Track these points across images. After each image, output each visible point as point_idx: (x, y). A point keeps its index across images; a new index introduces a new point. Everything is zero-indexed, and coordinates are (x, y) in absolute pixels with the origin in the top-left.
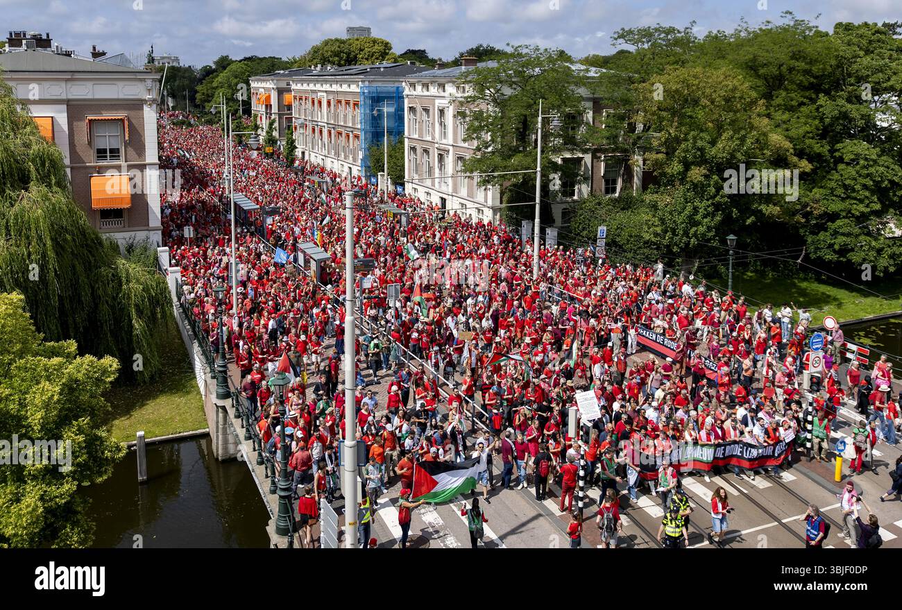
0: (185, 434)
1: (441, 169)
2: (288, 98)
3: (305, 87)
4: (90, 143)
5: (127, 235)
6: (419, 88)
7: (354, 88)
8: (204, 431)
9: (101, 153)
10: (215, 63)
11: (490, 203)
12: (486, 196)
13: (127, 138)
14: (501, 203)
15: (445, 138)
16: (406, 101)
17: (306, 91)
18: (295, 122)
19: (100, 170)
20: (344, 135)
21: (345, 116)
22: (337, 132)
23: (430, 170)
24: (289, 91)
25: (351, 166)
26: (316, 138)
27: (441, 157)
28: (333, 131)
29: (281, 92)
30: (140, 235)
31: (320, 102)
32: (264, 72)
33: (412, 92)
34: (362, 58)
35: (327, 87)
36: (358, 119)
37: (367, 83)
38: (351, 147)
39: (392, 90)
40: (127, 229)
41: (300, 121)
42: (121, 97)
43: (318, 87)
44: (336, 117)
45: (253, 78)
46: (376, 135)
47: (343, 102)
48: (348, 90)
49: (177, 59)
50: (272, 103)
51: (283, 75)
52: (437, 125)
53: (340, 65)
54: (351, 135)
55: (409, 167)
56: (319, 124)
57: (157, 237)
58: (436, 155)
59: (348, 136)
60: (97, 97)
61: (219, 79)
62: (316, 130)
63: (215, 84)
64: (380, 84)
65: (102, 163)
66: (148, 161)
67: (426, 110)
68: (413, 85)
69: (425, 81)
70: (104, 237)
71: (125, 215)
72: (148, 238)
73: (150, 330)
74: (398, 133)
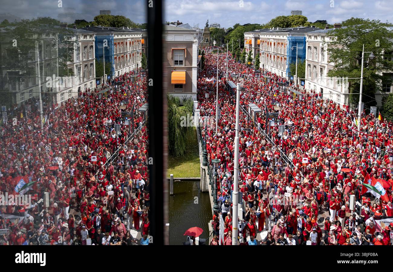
0: (191, 178)
1: (321, 75)
2: (259, 41)
3: (265, 37)
4: (172, 58)
5: (183, 95)
6: (313, 38)
7: (285, 37)
8: (198, 178)
9: (176, 62)
10: (234, 26)
11: (343, 92)
12: (342, 88)
13: (186, 57)
14: (349, 92)
15: (324, 61)
16: (307, 43)
17: (265, 39)
18: (261, 52)
19: (175, 69)
20: (280, 58)
21: (281, 50)
22: (278, 56)
23: (317, 75)
24: (259, 38)
25: (282, 71)
26: (269, 59)
27: (321, 70)
28: (275, 56)
29: (256, 39)
30: (189, 96)
31: (271, 44)
32: (251, 30)
33: (311, 40)
34: (293, 24)
35: (274, 37)
36: (286, 51)
37: (291, 36)
38: (283, 63)
39: (302, 38)
40: (184, 92)
41: (262, 51)
42: (185, 40)
43: (270, 37)
44: (277, 50)
45: (245, 33)
46: (293, 59)
47: (280, 44)
48: (283, 38)
49: (219, 25)
50: (252, 43)
51: (258, 32)
52: (320, 55)
53: (283, 27)
54: (283, 58)
55: (307, 73)
56: (270, 53)
57: (195, 97)
58: (319, 68)
59: (282, 58)
60: (176, 40)
61: (232, 33)
62: (269, 55)
63: (230, 35)
64: (297, 36)
65: (176, 66)
66: (193, 66)
67: (316, 48)
68: (310, 37)
69: (316, 35)
70: (170, 95)
71: (184, 87)
72: (191, 97)
73: (182, 134)
74: (303, 57)
